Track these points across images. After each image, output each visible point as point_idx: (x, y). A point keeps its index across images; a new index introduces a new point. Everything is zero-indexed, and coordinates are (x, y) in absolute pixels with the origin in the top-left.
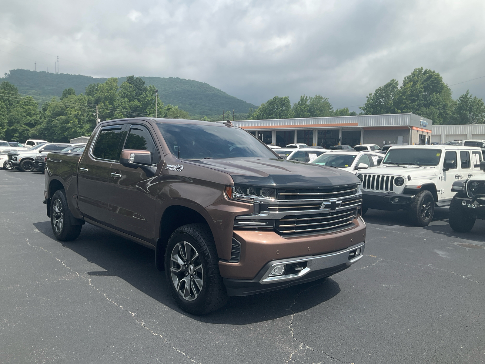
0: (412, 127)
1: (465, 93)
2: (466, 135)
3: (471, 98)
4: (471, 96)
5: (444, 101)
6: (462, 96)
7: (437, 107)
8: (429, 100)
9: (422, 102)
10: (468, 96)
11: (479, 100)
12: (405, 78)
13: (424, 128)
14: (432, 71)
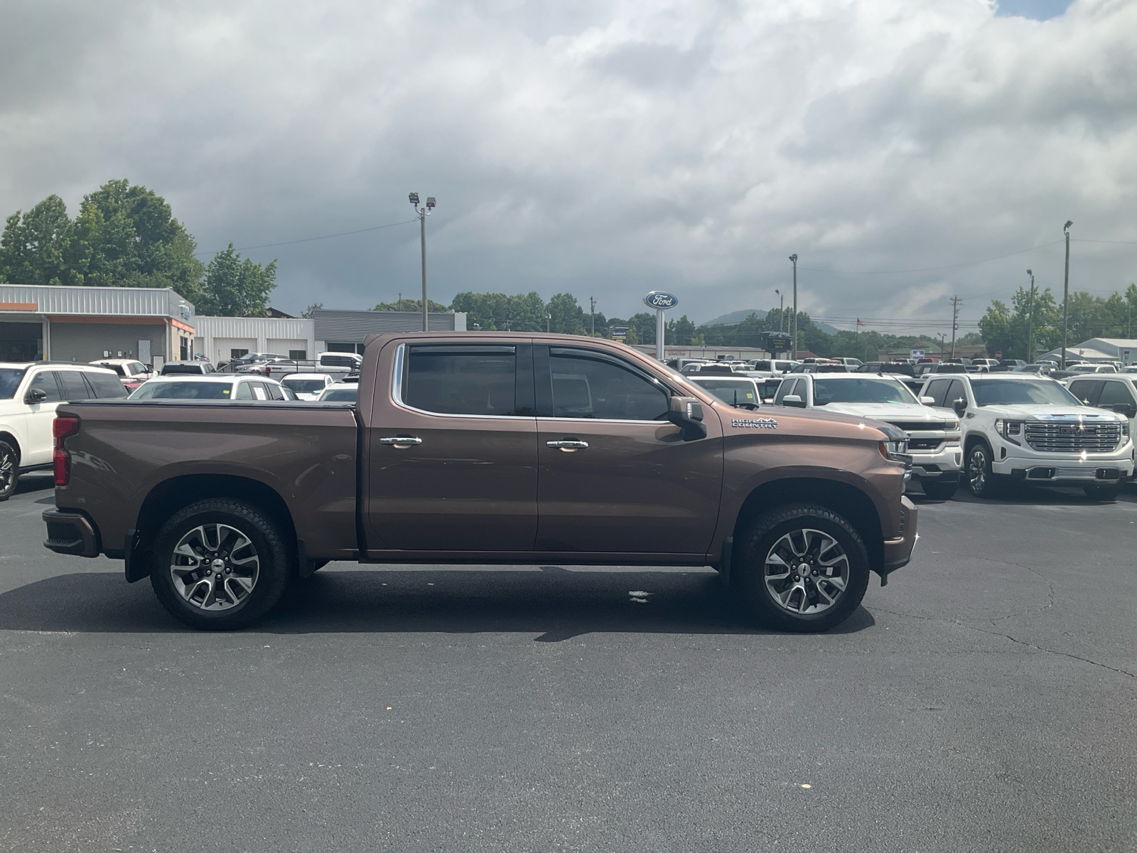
0: (170, 319)
1: (225, 249)
2: (256, 339)
3: (239, 259)
4: (238, 256)
5: (183, 262)
6: (220, 255)
7: (169, 274)
8: (149, 256)
9: (133, 259)
10: (233, 256)
11: (256, 267)
12: (86, 199)
13: (184, 321)
14: (148, 191)
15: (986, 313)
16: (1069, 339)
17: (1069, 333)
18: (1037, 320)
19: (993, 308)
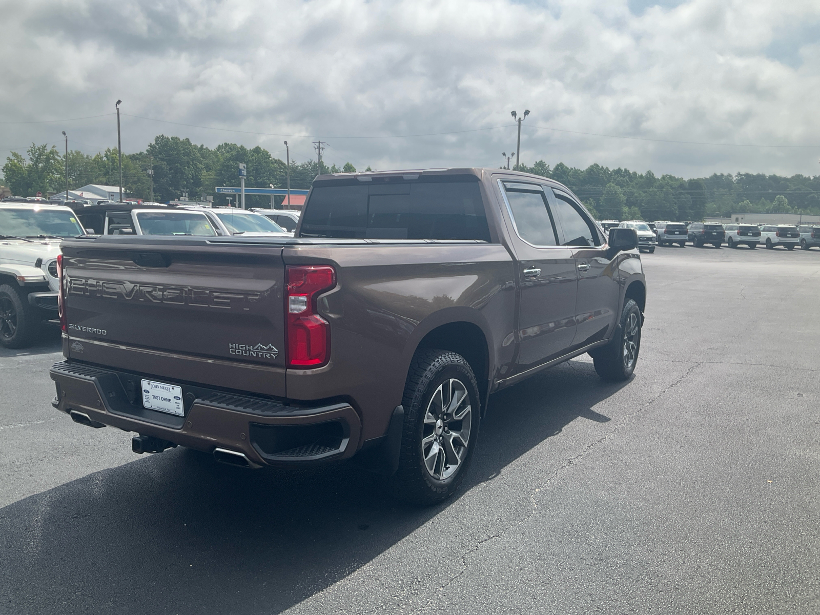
15: (7, 162)
16: (70, 184)
17: (70, 180)
18: (48, 168)
19: (13, 158)
